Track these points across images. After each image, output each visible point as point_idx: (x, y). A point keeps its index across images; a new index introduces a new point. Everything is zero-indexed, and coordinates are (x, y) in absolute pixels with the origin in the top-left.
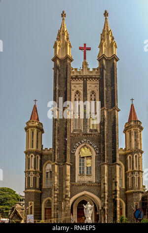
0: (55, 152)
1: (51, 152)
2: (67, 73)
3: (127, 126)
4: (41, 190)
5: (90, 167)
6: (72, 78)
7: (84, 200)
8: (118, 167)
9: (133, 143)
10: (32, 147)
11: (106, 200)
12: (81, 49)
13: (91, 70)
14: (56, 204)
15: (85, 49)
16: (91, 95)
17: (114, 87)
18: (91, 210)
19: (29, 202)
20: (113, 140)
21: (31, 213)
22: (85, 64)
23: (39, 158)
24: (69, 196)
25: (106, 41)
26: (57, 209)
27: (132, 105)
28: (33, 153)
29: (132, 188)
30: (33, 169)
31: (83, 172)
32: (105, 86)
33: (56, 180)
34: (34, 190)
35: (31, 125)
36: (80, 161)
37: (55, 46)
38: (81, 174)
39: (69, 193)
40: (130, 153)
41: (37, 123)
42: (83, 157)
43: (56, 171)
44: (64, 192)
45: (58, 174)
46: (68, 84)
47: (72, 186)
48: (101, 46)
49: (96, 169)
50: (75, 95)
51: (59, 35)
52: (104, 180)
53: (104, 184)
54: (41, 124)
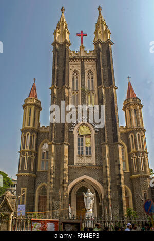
0: (52, 130)
1: (48, 130)
2: (65, 55)
3: (126, 103)
4: (35, 174)
5: (90, 147)
6: (70, 59)
7: (83, 187)
8: (120, 147)
9: (134, 121)
10: (29, 125)
11: (109, 187)
12: (78, 35)
13: (88, 52)
14: (52, 191)
15: (82, 35)
16: (89, 74)
17: (110, 67)
18: (92, 199)
19: (22, 189)
20: (112, 117)
21: (23, 203)
22: (82, 47)
23: (35, 137)
24: (67, 181)
25: (101, 29)
26: (53, 198)
27: (129, 83)
28: (30, 131)
29: (138, 173)
30: (28, 149)
31: (82, 152)
32: (101, 65)
33: (53, 162)
34: (28, 174)
35: (29, 102)
36: (79, 140)
37: (55, 33)
38: (80, 155)
39: (67, 178)
40: (131, 132)
41: (35, 101)
42: (82, 136)
43: (53, 151)
44: (62, 176)
45: (55, 155)
46: (66, 64)
47: (70, 168)
48: (96, 33)
49: (96, 149)
50: (73, 74)
51: (58, 24)
52: (106, 163)
53: (106, 167)
54: (39, 101)
